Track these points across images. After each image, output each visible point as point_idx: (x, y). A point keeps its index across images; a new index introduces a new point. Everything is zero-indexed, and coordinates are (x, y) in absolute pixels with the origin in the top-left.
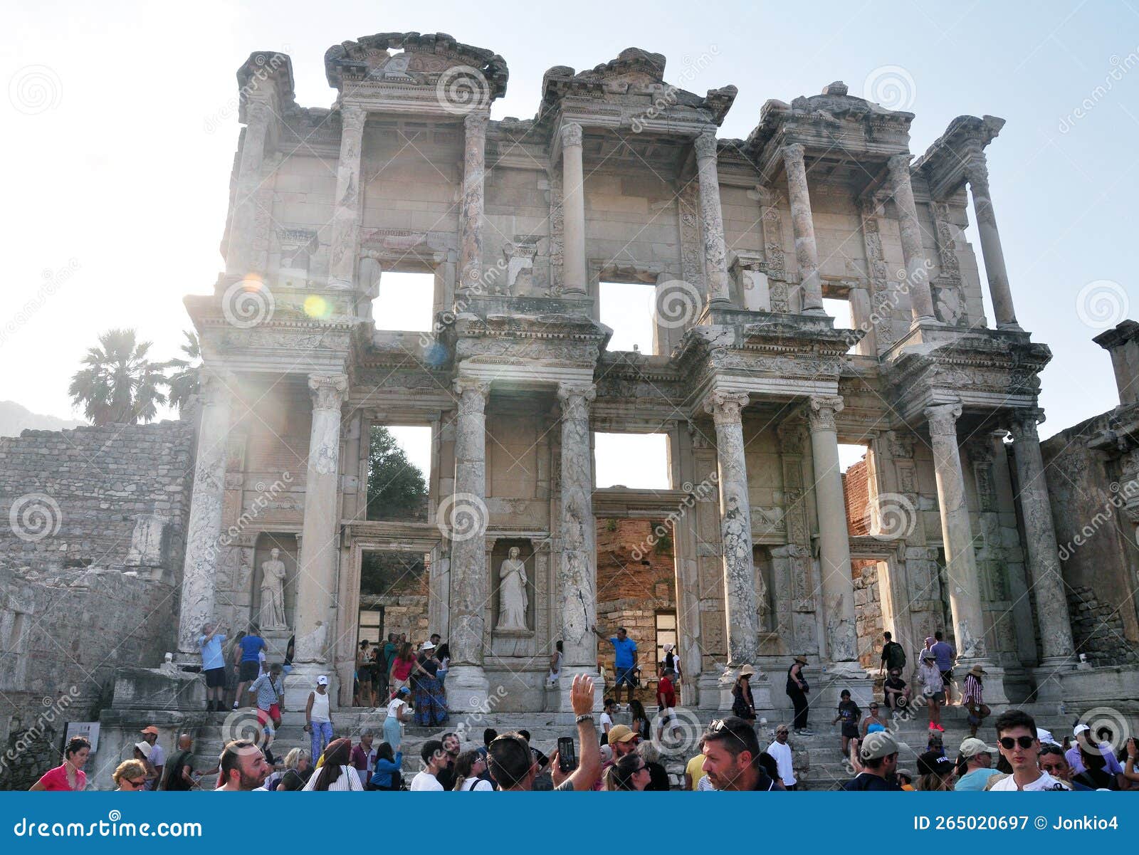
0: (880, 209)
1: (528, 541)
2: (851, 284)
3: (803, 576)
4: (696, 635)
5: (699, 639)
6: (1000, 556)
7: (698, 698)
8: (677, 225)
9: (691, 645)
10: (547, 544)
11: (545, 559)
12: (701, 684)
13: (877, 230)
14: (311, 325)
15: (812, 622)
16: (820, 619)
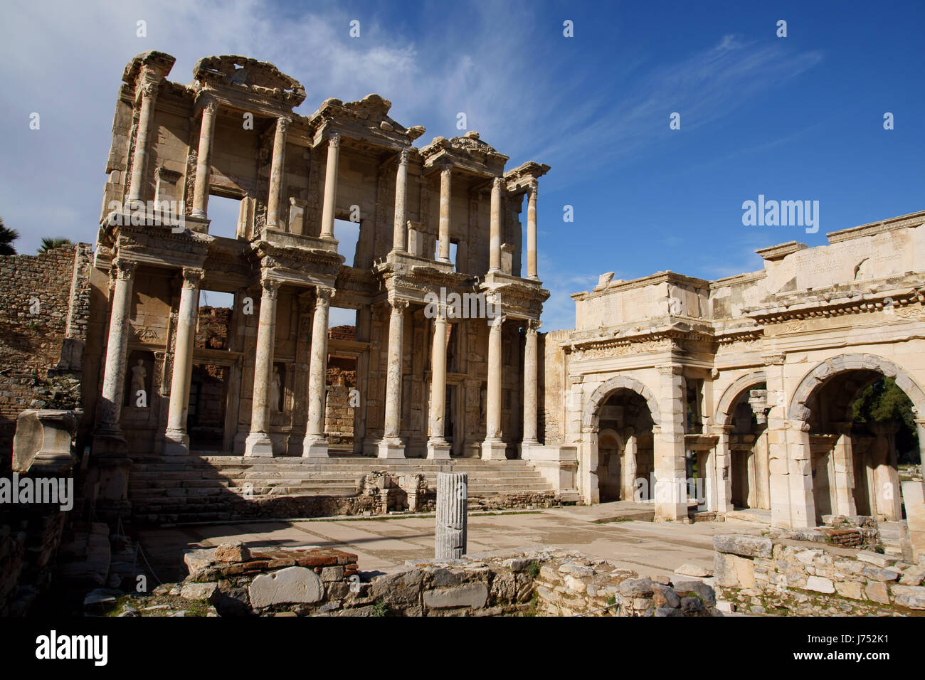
0: (480, 197)
1: (283, 363)
2: (460, 238)
3: (418, 391)
4: (363, 418)
5: (365, 420)
6: (509, 388)
7: (362, 449)
8: (376, 193)
9: (360, 423)
10: (294, 366)
11: (291, 374)
12: (365, 443)
13: (477, 209)
14: (186, 239)
15: (419, 414)
16: (423, 413)
